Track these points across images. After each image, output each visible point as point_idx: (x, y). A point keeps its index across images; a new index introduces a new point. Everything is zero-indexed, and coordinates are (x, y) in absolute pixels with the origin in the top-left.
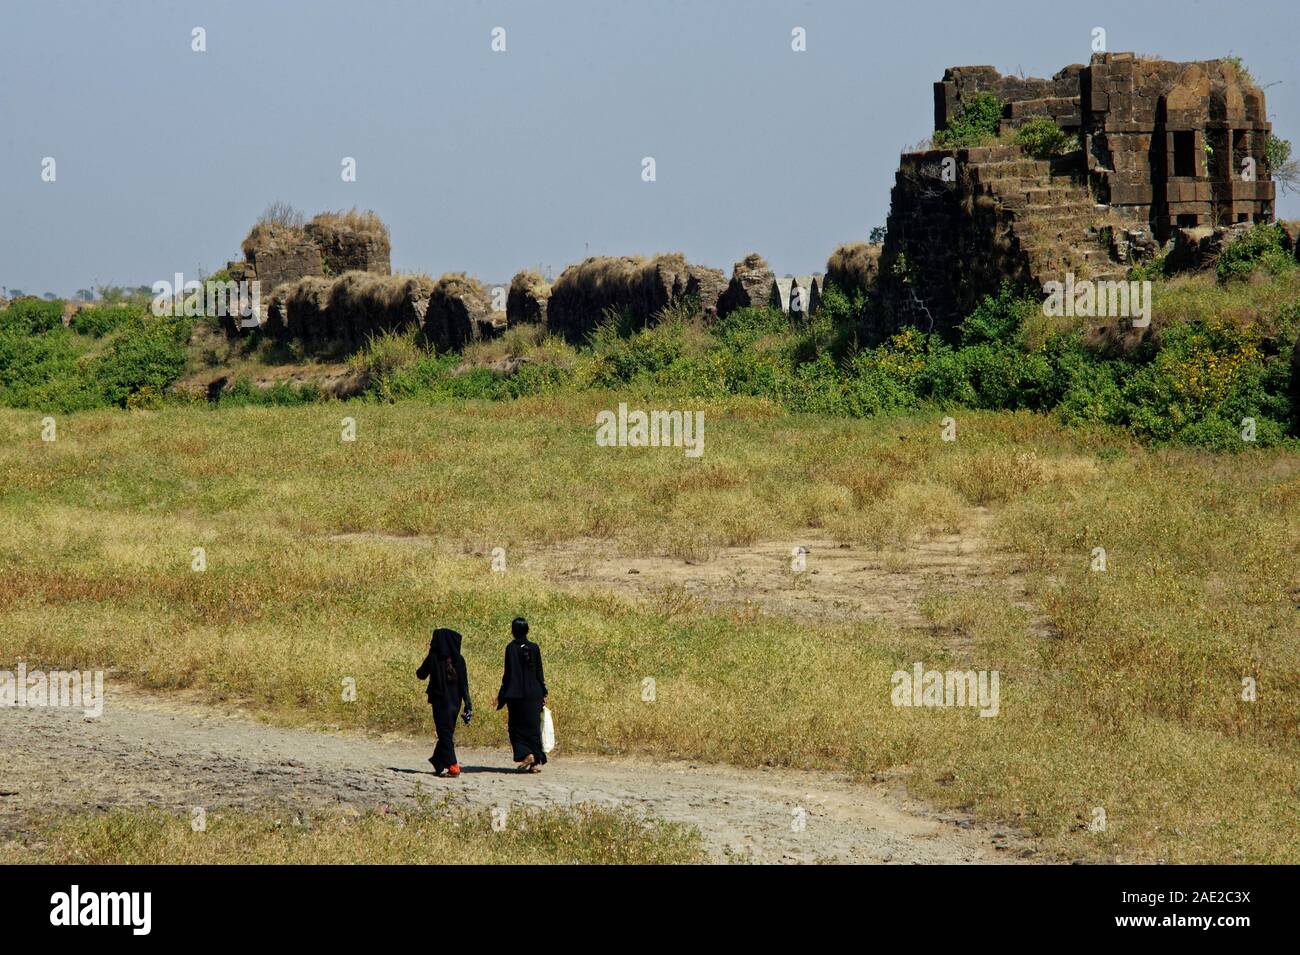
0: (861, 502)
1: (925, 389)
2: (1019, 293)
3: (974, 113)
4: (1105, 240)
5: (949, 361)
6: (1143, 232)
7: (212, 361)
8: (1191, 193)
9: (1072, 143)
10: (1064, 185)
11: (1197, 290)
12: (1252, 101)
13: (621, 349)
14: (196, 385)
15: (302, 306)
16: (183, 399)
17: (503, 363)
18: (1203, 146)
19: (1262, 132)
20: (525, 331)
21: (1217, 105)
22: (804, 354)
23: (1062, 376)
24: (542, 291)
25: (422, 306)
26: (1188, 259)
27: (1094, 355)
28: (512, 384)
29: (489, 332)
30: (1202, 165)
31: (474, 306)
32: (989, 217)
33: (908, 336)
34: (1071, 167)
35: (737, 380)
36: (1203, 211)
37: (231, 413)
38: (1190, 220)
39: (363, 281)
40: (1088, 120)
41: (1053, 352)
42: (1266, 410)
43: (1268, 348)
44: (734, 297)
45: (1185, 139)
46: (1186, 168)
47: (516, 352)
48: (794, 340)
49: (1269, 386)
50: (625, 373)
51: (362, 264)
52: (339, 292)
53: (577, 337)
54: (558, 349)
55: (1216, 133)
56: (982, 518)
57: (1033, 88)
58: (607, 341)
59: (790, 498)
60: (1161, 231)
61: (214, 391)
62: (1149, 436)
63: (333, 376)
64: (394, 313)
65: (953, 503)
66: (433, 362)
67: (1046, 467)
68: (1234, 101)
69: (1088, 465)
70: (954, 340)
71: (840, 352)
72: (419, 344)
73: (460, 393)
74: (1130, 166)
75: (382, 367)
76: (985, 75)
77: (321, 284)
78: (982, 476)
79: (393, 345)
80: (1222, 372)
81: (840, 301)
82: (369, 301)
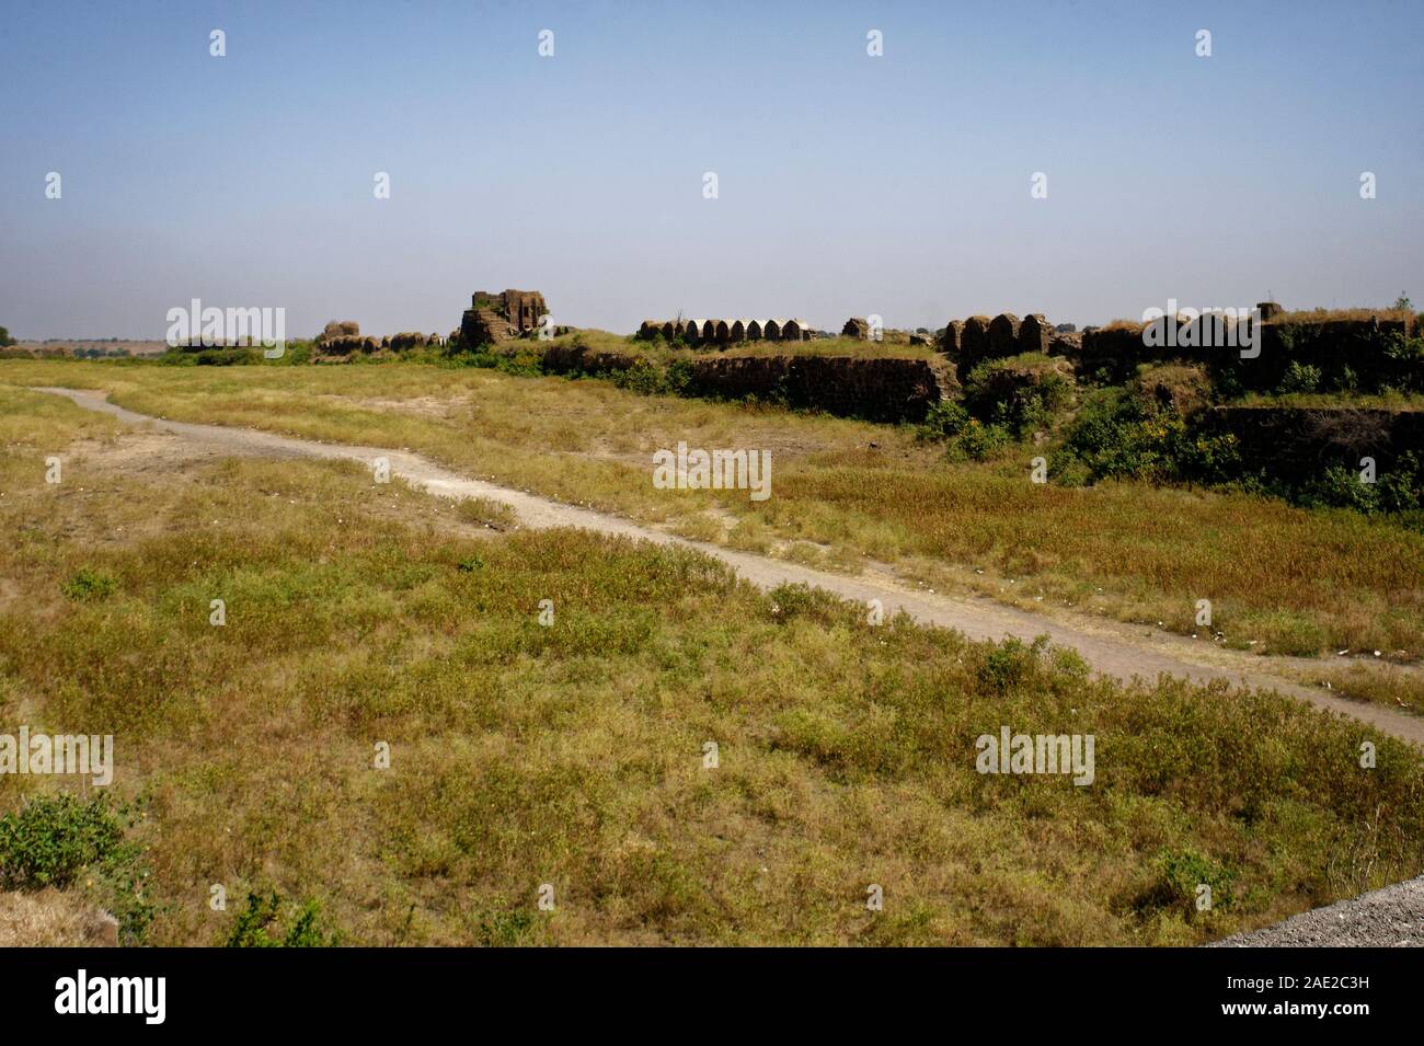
0: (443, 388)
1: (468, 363)
2: (489, 342)
3: (481, 302)
4: (508, 331)
5: (474, 357)
6: (517, 329)
7: (317, 355)
8: (528, 321)
9: (502, 310)
10: (500, 318)
11: (526, 343)
12: (542, 301)
13: (405, 353)
14: (312, 361)
15: (337, 343)
16: (309, 364)
17: (379, 357)
18: (530, 310)
19: (544, 308)
20: (386, 349)
21: (533, 301)
22: (443, 355)
23: (497, 361)
24: (389, 340)
25: (363, 343)
26: (525, 335)
27: (504, 356)
28: (382, 361)
29: (378, 349)
30: (530, 314)
31: (375, 344)
32: (483, 326)
33: (464, 352)
34: (501, 315)
35: (428, 361)
36: (531, 325)
37: (319, 366)
38: (527, 327)
39: (350, 337)
40: (505, 304)
41: (495, 355)
42: (538, 369)
43: (540, 355)
44: (430, 342)
45: (526, 309)
46: (527, 315)
47: (382, 354)
48: (441, 352)
49: (539, 364)
50: (405, 359)
51: (352, 333)
52: (345, 340)
53: (396, 351)
54: (392, 354)
55: (533, 308)
56: (470, 392)
57: (495, 297)
58: (403, 352)
59: (427, 388)
60: (521, 328)
61: (317, 362)
62: (513, 374)
63: (343, 359)
64: (356, 345)
65: (464, 389)
66: (364, 356)
67: (487, 381)
68: (537, 300)
69: (497, 381)
70: (475, 352)
71: (450, 355)
72: (363, 351)
73: (369, 363)
74: (514, 314)
75: (354, 357)
76: (484, 293)
77: (341, 338)
78: (473, 383)
79: (356, 352)
80: (529, 360)
81: (452, 343)
82: (351, 342)
